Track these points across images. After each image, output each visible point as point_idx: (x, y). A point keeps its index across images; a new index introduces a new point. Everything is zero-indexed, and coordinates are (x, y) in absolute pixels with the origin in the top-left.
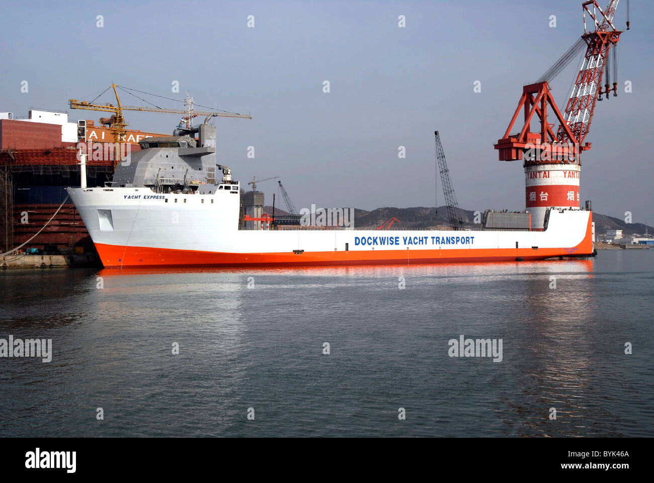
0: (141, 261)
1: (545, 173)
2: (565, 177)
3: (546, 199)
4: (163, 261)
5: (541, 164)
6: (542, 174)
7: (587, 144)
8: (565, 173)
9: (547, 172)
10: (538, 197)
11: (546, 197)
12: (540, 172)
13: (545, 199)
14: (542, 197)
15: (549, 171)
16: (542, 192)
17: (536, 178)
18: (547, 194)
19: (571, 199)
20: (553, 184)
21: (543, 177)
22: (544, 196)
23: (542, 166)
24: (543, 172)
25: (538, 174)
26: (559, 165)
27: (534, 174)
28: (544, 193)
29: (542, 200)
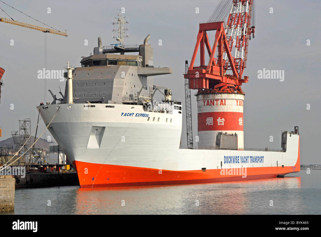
0: (108, 179)
1: (222, 101)
2: (237, 105)
3: (223, 124)
4: (125, 180)
5: (218, 94)
6: (219, 102)
7: (246, 77)
8: (237, 102)
9: (224, 101)
10: (215, 122)
11: (223, 122)
12: (217, 100)
13: (221, 124)
14: (219, 122)
15: (225, 100)
16: (219, 118)
17: (213, 105)
18: (223, 119)
19: (241, 124)
20: (229, 111)
21: (220, 105)
22: (221, 121)
23: (220, 95)
24: (220, 101)
25: (215, 102)
26: (234, 94)
27: (211, 101)
28: (221, 119)
29: (219, 124)
